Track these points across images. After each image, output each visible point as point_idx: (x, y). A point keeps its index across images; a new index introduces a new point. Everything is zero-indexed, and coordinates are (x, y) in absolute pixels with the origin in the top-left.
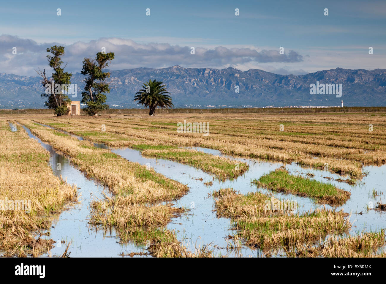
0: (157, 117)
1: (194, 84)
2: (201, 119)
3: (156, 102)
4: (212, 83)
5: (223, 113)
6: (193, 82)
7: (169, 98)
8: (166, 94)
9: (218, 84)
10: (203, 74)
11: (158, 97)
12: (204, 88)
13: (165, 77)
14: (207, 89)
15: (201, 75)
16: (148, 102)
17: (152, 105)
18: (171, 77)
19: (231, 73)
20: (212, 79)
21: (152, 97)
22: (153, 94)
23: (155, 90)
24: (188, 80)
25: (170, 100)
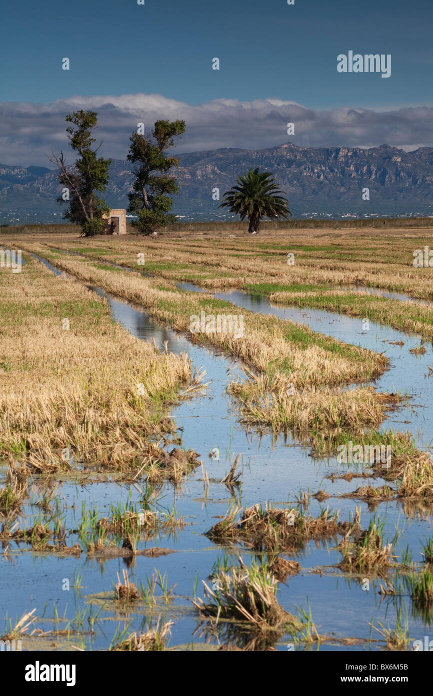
0: (263, 236)
1: (319, 177)
2: (342, 237)
3: (260, 209)
4: (351, 175)
5: (376, 227)
6: (318, 173)
7: (283, 201)
8: (278, 195)
9: (362, 175)
10: (336, 158)
11: (265, 200)
12: (338, 183)
13: (266, 165)
14: (343, 185)
15: (331, 160)
16: (246, 209)
17: (254, 214)
18: (278, 165)
19: (385, 156)
20: (352, 166)
21: (254, 201)
22: (256, 195)
23: (258, 187)
24: (309, 169)
25: (285, 205)
